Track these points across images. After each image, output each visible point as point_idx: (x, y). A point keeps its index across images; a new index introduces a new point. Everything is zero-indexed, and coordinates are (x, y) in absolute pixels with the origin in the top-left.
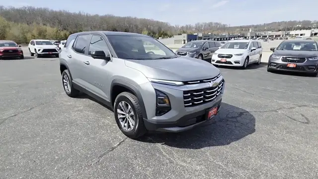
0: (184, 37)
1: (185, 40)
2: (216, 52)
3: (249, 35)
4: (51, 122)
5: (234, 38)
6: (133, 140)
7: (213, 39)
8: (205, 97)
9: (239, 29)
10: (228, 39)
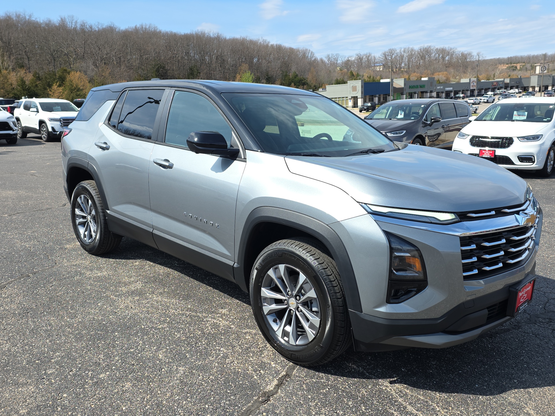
0: (354, 89)
1: (355, 99)
2: (464, 130)
3: (534, 81)
4: (70, 326)
5: (493, 90)
6: (312, 372)
7: (434, 94)
8: (507, 253)
9: (505, 67)
10: (476, 93)
